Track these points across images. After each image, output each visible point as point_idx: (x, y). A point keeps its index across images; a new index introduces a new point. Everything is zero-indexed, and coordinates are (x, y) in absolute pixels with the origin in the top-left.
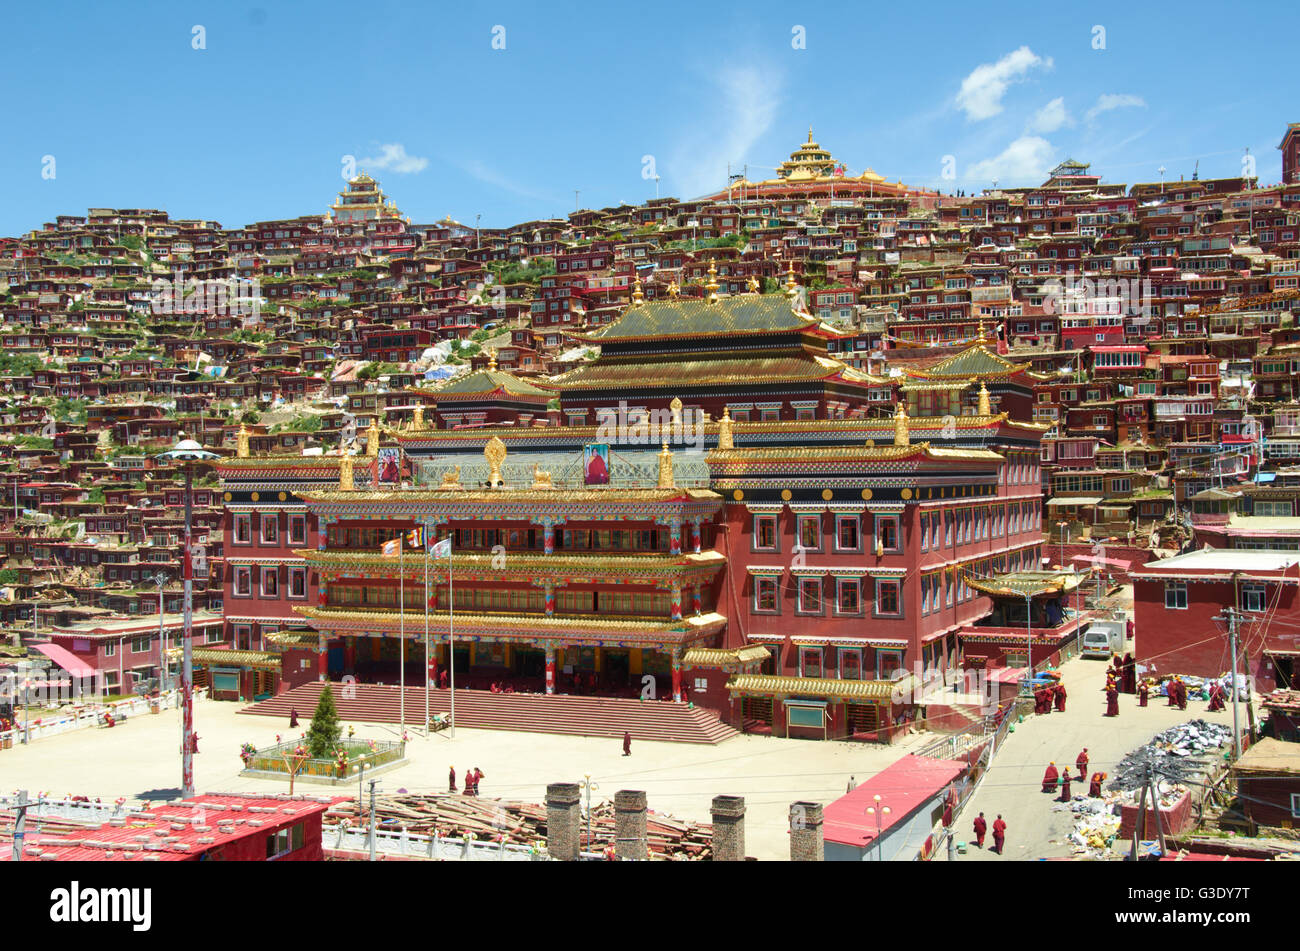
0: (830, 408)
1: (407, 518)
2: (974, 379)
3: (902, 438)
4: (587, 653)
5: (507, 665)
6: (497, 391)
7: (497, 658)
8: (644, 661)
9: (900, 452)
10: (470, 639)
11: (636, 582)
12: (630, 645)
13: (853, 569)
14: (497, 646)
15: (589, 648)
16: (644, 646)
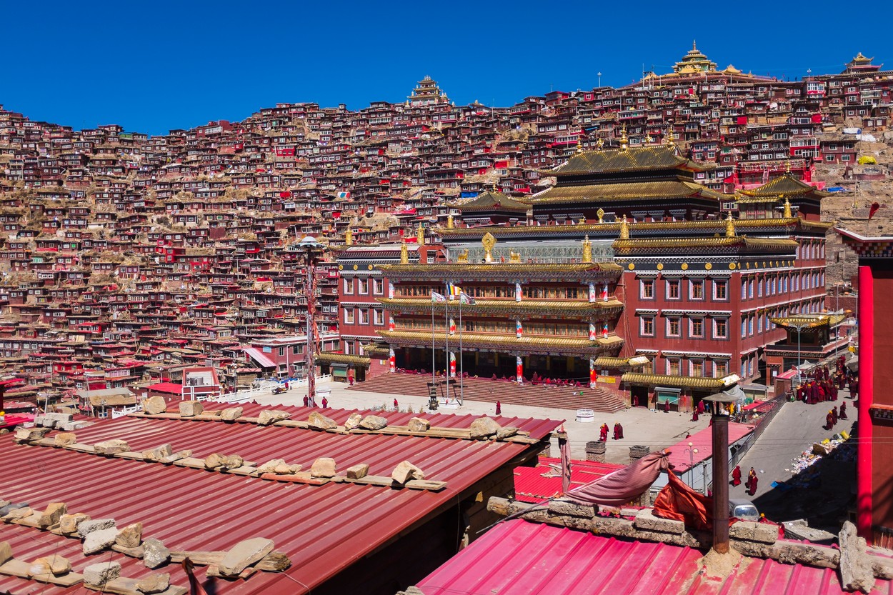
0: (694, 214)
1: (437, 280)
2: (781, 196)
3: (731, 232)
4: (542, 359)
5: (496, 365)
6: (496, 205)
7: (490, 361)
8: (575, 364)
9: (729, 241)
10: (474, 350)
11: (569, 318)
12: (565, 354)
13: (699, 311)
14: (490, 354)
15: (543, 356)
16: (574, 355)
